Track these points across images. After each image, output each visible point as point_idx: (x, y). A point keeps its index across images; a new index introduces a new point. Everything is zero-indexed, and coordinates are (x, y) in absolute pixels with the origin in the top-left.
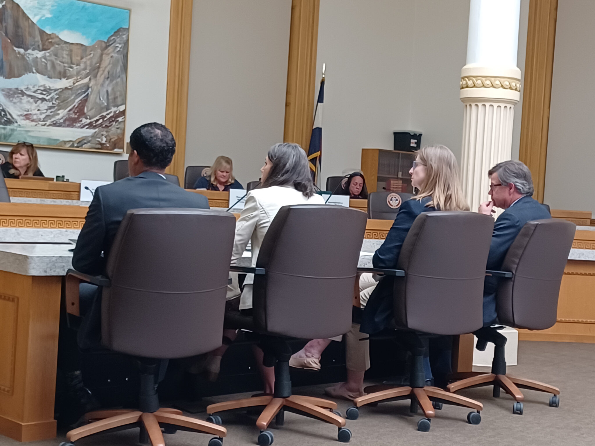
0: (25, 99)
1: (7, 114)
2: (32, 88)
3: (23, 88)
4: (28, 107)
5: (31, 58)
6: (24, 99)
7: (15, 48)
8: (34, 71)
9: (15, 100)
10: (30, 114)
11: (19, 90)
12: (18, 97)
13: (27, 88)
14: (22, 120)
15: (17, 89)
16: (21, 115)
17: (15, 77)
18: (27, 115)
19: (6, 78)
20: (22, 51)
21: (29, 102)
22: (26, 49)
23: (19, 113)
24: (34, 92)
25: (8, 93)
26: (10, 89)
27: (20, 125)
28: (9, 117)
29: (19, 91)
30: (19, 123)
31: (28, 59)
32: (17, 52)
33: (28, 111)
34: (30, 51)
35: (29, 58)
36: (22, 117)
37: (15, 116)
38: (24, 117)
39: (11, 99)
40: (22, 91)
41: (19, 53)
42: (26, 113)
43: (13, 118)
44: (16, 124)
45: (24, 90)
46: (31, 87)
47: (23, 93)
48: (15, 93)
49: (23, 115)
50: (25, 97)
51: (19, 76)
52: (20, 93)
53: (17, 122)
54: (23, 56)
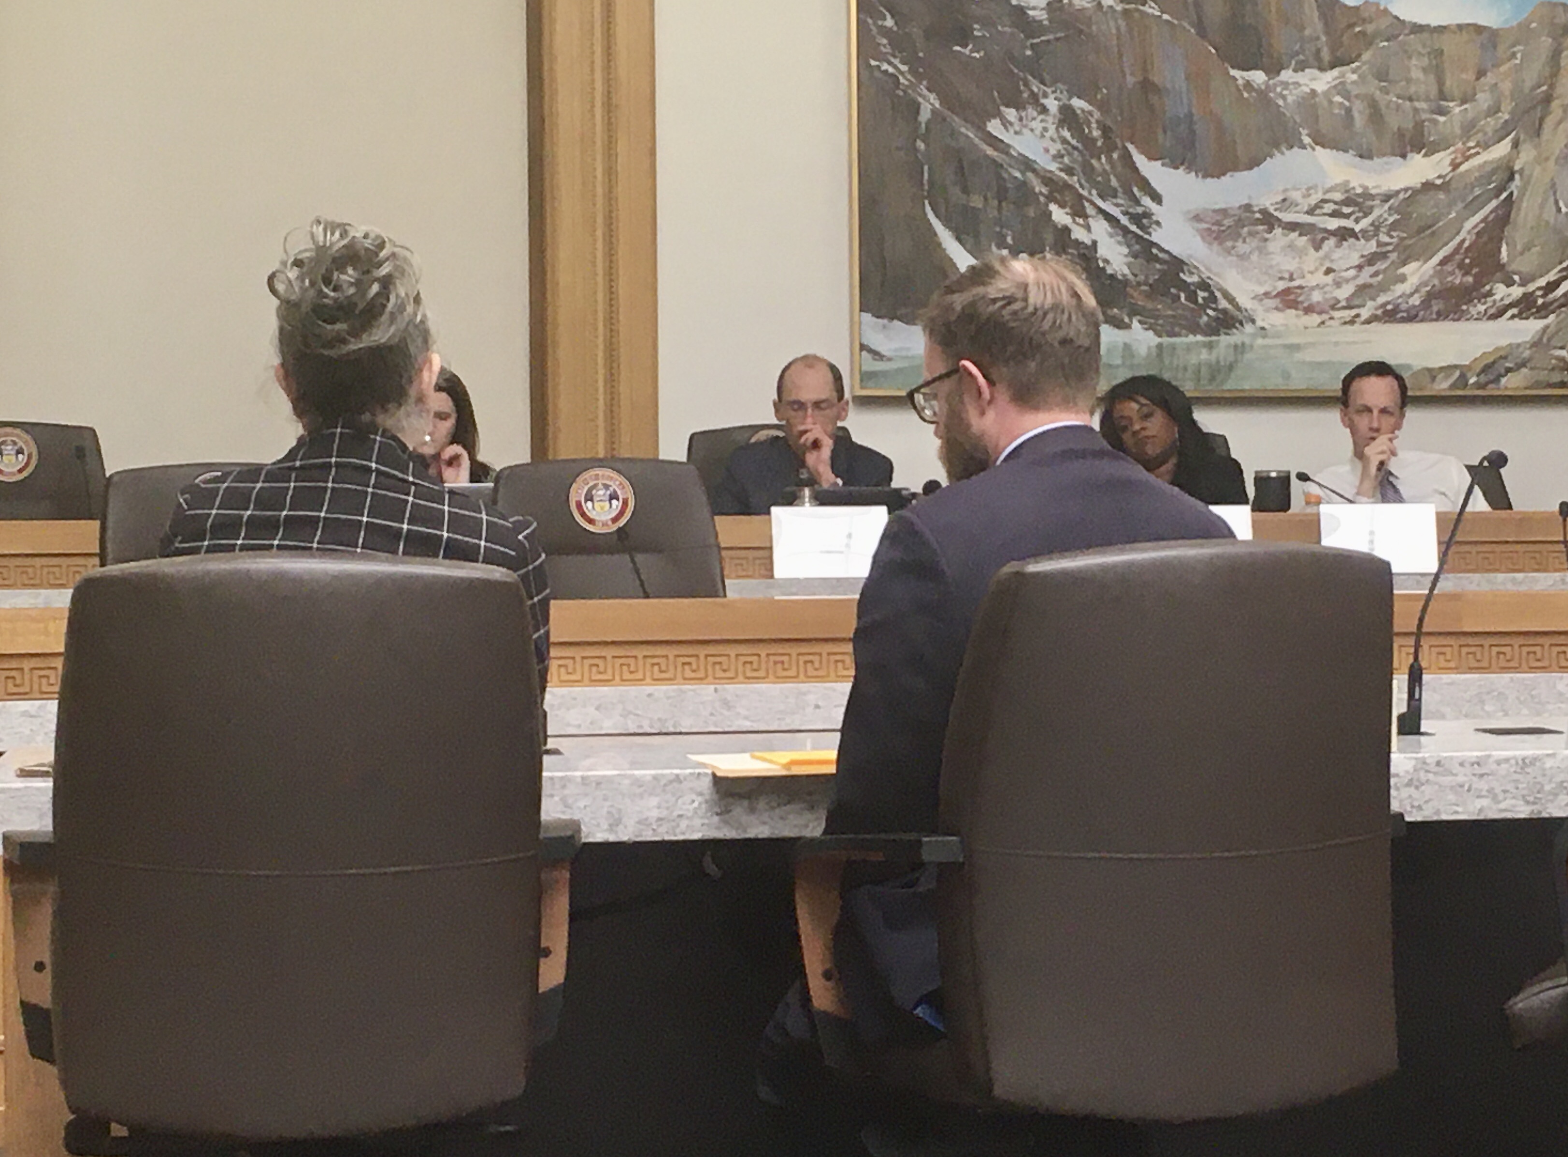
0: (1278, 238)
1: (1218, 294)
2: (1300, 200)
3: (1268, 202)
4: (1289, 264)
5: (1290, 99)
6: (1275, 239)
7: (1233, 72)
8: (1307, 140)
9: (1242, 248)
10: (1300, 287)
11: (1256, 209)
12: (1251, 234)
13: (1284, 200)
14: (1267, 310)
15: (1248, 207)
16: (1266, 294)
17: (1236, 169)
18: (1287, 291)
19: (1205, 176)
20: (1258, 77)
21: (1291, 246)
22: (1273, 70)
23: (1262, 290)
24: (1310, 212)
25: (1218, 223)
26: (1224, 212)
27: (1263, 328)
28: (1223, 304)
29: (1254, 212)
30: (1260, 323)
31: (1281, 102)
32: (1240, 82)
33: (1291, 279)
34: (1286, 75)
35: (1284, 98)
36: (1271, 303)
37: (1244, 301)
38: (1276, 302)
39: (1229, 244)
40: (1264, 212)
41: (1248, 85)
42: (1281, 285)
43: (1238, 308)
44: (1249, 328)
45: (1271, 210)
46: (1296, 196)
47: (1269, 220)
48: (1240, 223)
49: (1274, 293)
50: (1278, 231)
51: (1254, 163)
52: (1258, 222)
53: (1253, 321)
54: (1263, 95)
